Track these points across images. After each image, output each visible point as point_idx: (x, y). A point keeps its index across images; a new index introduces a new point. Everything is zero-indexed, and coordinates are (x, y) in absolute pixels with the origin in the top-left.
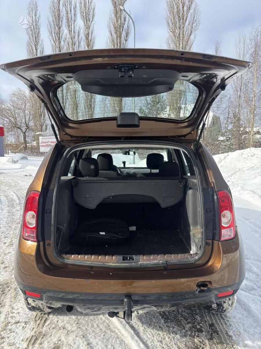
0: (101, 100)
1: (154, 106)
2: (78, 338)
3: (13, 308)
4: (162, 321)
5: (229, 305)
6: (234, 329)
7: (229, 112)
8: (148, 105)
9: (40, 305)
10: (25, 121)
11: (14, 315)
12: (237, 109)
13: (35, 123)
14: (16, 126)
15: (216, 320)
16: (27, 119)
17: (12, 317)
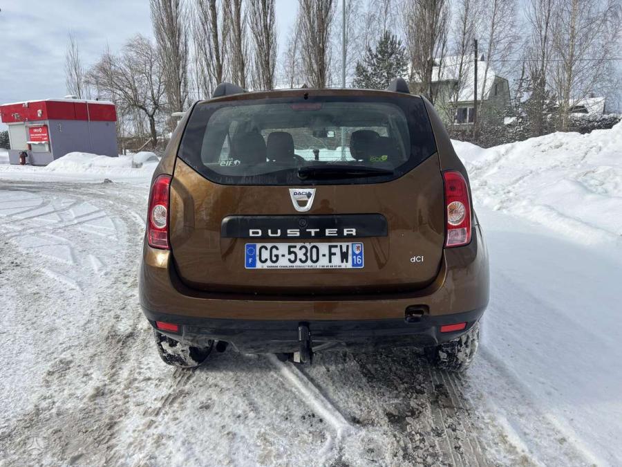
0: (287, 52)
1: (383, 60)
2: (236, 397)
3: (140, 363)
4: (364, 380)
5: (467, 356)
6: (474, 391)
7: (524, 68)
8: (372, 59)
9: (180, 353)
10: (153, 95)
11: (142, 371)
12: (540, 63)
13: (170, 99)
14: (135, 104)
15: (448, 380)
16: (155, 91)
17: (140, 373)
